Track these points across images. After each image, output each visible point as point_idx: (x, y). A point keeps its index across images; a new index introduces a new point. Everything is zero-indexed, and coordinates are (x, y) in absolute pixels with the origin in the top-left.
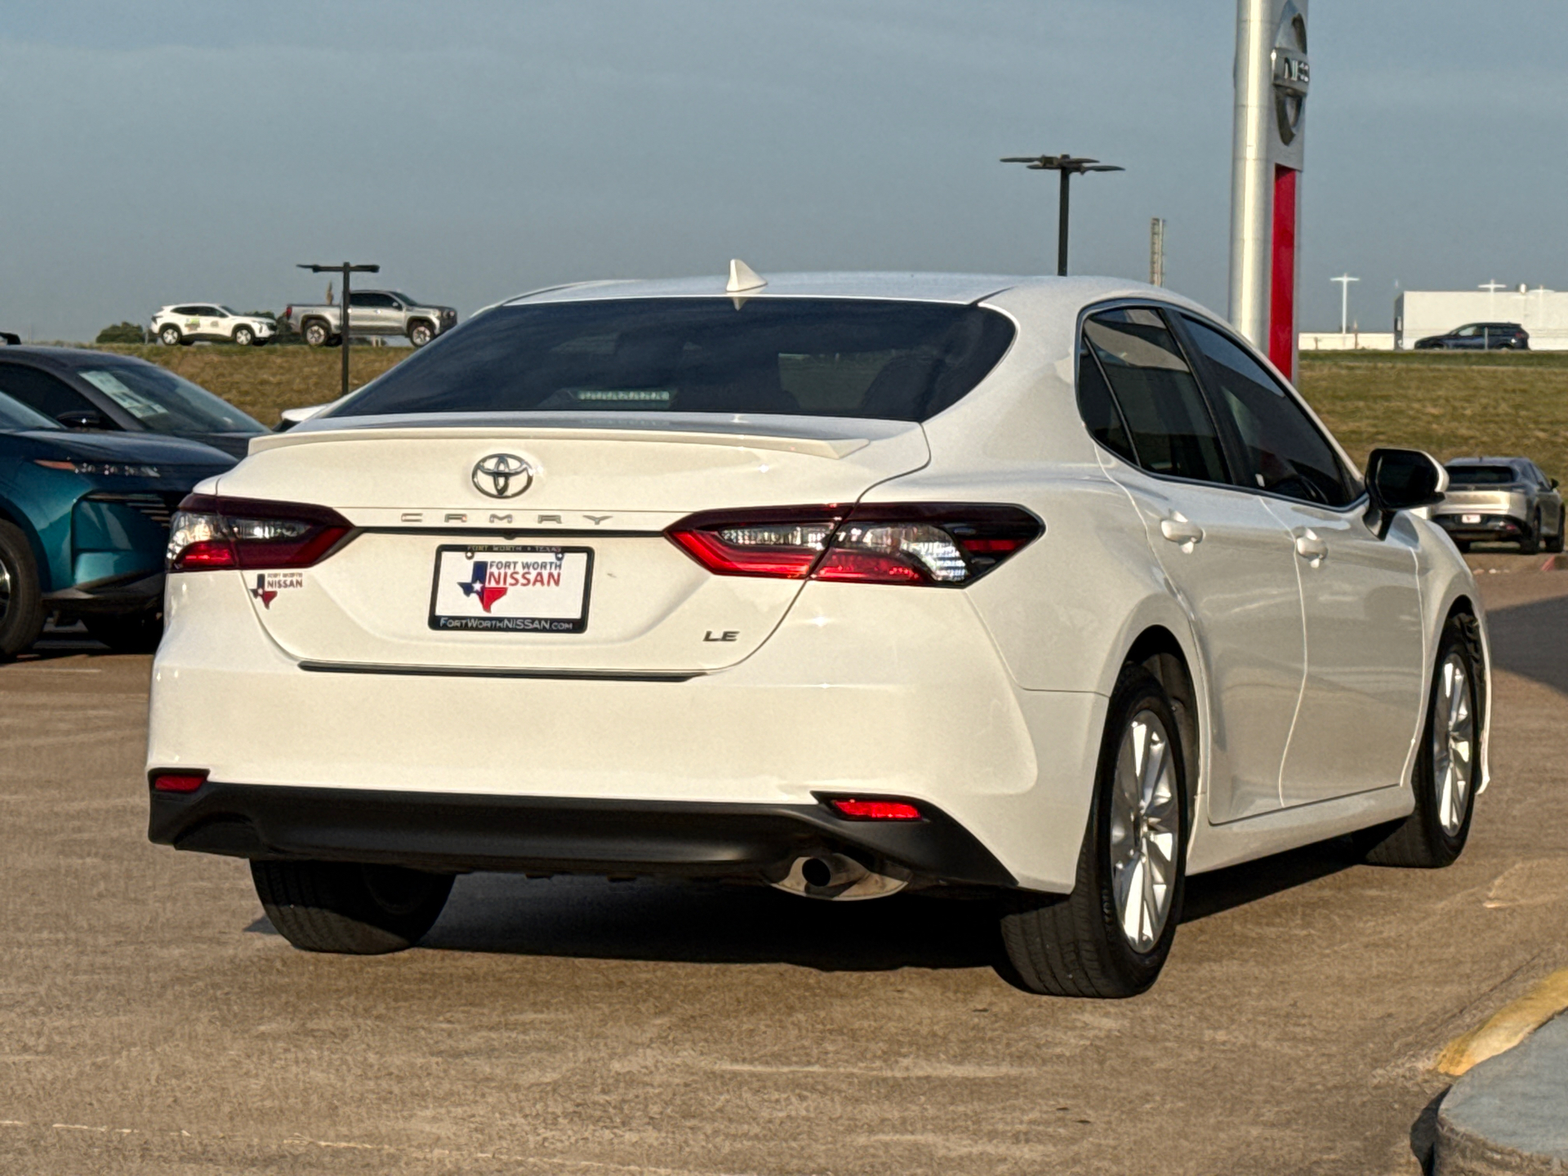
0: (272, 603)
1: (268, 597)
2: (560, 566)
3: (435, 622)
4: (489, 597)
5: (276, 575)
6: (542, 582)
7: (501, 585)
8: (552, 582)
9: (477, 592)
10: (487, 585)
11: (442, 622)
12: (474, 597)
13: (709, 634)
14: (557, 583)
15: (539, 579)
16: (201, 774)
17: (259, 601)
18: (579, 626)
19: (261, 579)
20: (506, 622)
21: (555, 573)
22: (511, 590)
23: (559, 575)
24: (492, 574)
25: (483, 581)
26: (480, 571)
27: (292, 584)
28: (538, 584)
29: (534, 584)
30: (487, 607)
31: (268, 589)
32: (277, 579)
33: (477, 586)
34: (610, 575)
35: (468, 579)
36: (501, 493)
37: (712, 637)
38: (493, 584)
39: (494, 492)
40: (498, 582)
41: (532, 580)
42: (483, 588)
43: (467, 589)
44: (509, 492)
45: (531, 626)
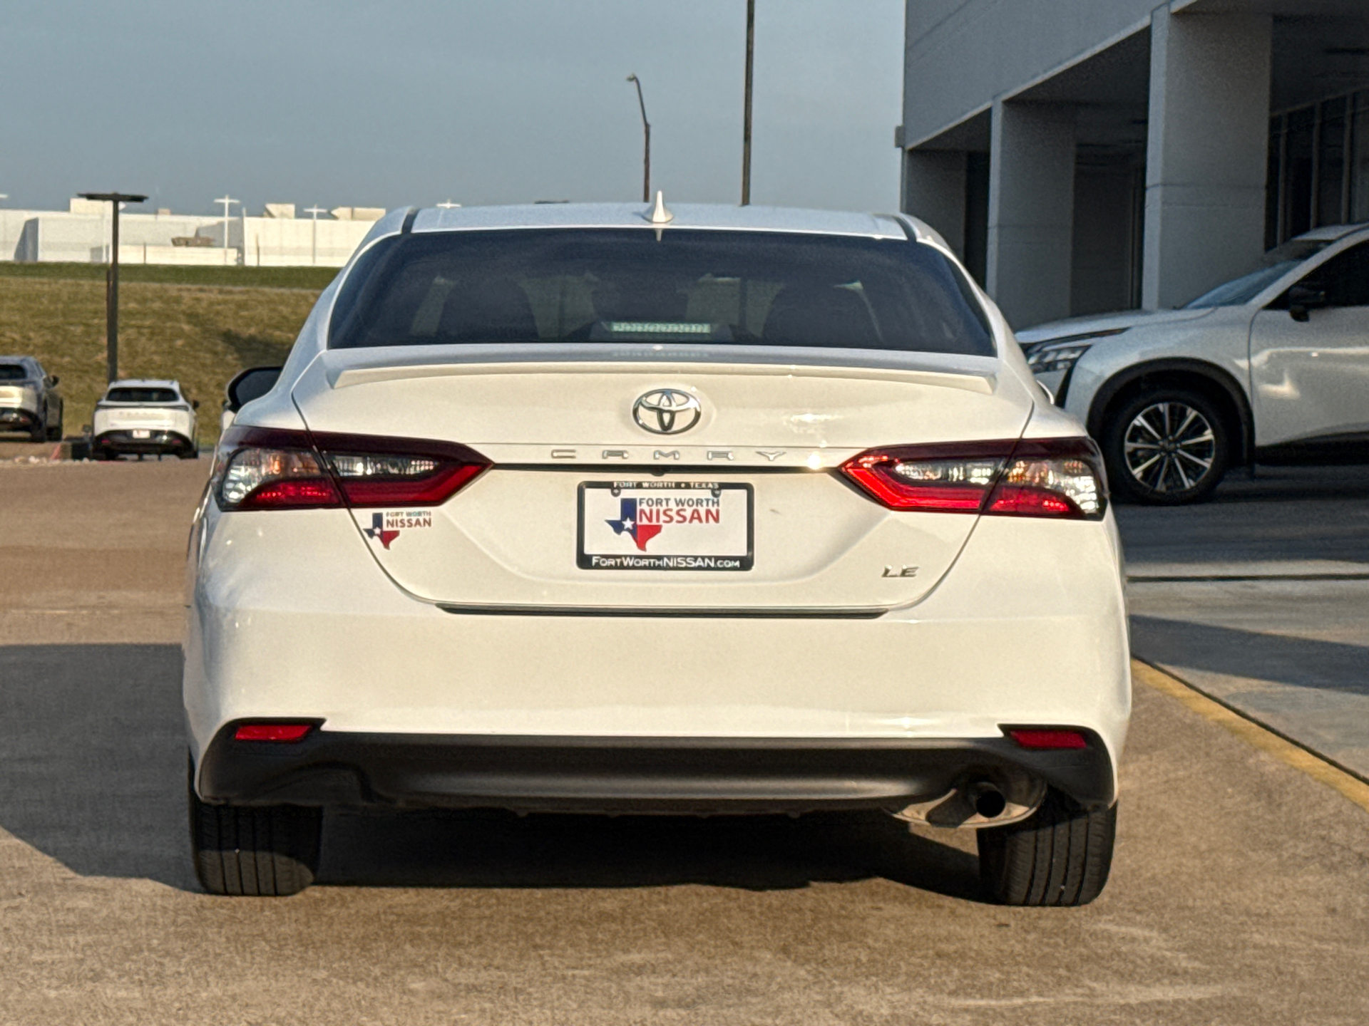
0: (393, 544)
1: (387, 538)
2: (718, 503)
3: (584, 561)
4: (643, 534)
5: (397, 514)
6: (700, 519)
7: (654, 522)
8: (710, 518)
9: (628, 530)
10: (638, 523)
11: (594, 561)
13: (887, 571)
14: (716, 520)
15: (696, 516)
16: (314, 724)
17: (376, 542)
18: (746, 563)
19: (378, 520)
20: (666, 560)
21: (713, 510)
22: (665, 527)
23: (718, 512)
24: (642, 511)
25: (633, 518)
26: (629, 508)
27: (418, 522)
28: (696, 521)
30: (641, 545)
31: (385, 528)
32: (399, 518)
33: (628, 524)
34: (773, 511)
35: (617, 516)
36: (666, 429)
37: (890, 574)
38: (645, 522)
39: (658, 428)
40: (650, 520)
41: (688, 518)
42: (635, 526)
43: (617, 527)
44: (675, 428)
45: (694, 565)
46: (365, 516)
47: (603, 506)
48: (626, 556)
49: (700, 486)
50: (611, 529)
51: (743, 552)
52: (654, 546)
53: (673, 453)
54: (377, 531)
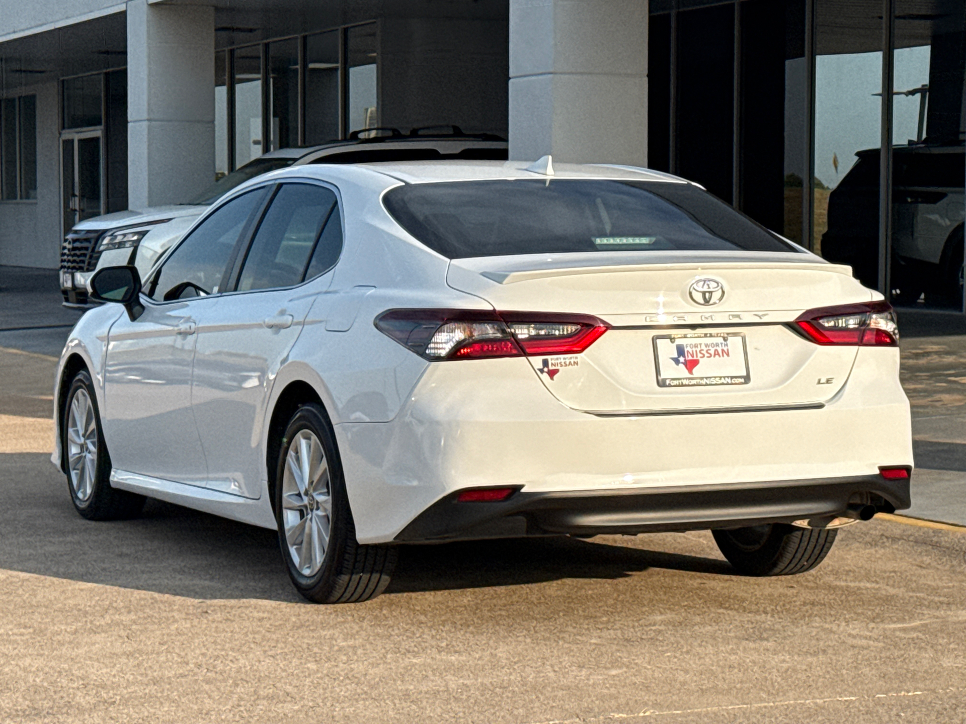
0: (555, 377)
1: (552, 373)
5: (557, 359)
6: (719, 354)
8: (725, 354)
10: (687, 358)
11: (668, 382)
12: (682, 366)
13: (819, 380)
14: (728, 355)
15: (716, 353)
18: (747, 379)
19: (545, 363)
21: (725, 349)
22: (701, 360)
23: (728, 350)
25: (684, 356)
26: (681, 351)
27: (570, 363)
28: (717, 356)
29: (714, 356)
30: (690, 371)
31: (551, 368)
32: (559, 361)
33: (682, 359)
34: (756, 349)
35: (676, 356)
36: (707, 302)
37: (821, 382)
38: (690, 358)
39: (702, 301)
40: (693, 356)
41: (713, 354)
42: (685, 360)
43: (676, 361)
44: (711, 302)
45: (720, 382)
46: (537, 361)
47: (667, 349)
48: (684, 379)
49: (717, 336)
50: (673, 362)
51: (744, 374)
52: (697, 371)
53: (711, 317)
54: (546, 369)
